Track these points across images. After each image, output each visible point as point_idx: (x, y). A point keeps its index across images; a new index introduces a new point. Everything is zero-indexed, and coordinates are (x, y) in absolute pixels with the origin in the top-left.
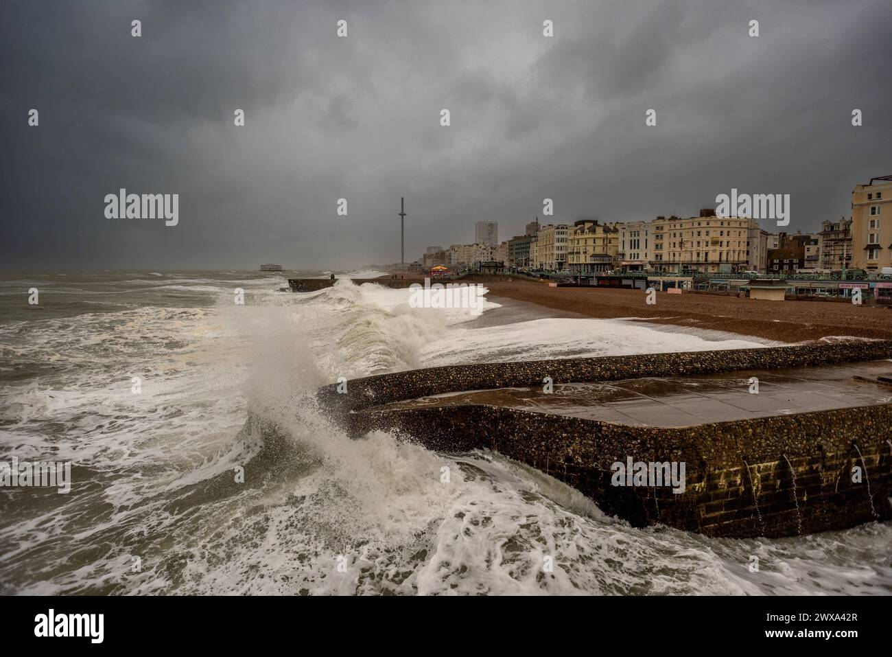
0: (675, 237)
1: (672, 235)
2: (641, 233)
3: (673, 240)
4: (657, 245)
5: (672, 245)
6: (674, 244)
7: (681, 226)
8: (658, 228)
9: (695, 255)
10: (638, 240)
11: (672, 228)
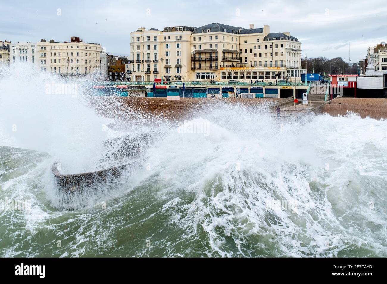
0: (55, 55)
1: (53, 54)
2: (28, 51)
3: (54, 57)
4: (42, 61)
5: (53, 61)
6: (55, 60)
7: (59, 47)
8: (42, 48)
9: (70, 68)
10: (26, 56)
11: (53, 48)
